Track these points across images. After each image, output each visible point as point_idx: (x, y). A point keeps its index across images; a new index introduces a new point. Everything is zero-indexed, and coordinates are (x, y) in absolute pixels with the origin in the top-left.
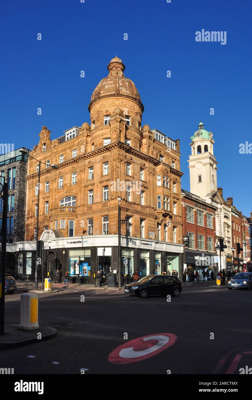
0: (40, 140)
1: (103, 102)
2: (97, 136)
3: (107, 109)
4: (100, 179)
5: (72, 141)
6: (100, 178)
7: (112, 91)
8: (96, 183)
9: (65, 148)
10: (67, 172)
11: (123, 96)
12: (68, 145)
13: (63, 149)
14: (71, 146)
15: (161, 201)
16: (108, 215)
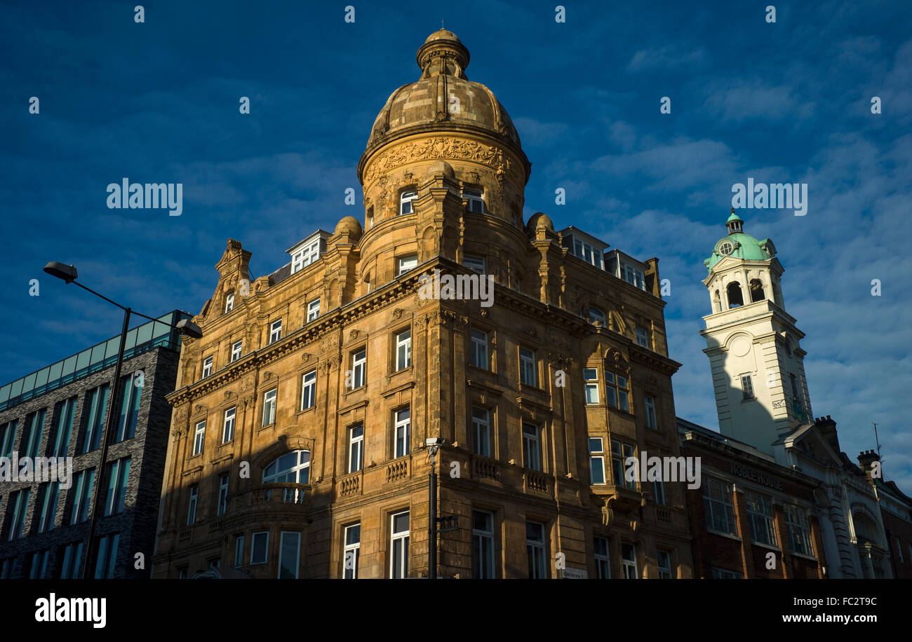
0: (220, 283)
1: (397, 148)
2: (379, 252)
3: (410, 168)
4: (386, 384)
5: (306, 275)
6: (384, 382)
7: (424, 117)
8: (374, 400)
9: (287, 298)
10: (290, 373)
11: (457, 129)
12: (297, 287)
13: (281, 301)
14: (303, 289)
15: (603, 457)
16: (408, 509)
